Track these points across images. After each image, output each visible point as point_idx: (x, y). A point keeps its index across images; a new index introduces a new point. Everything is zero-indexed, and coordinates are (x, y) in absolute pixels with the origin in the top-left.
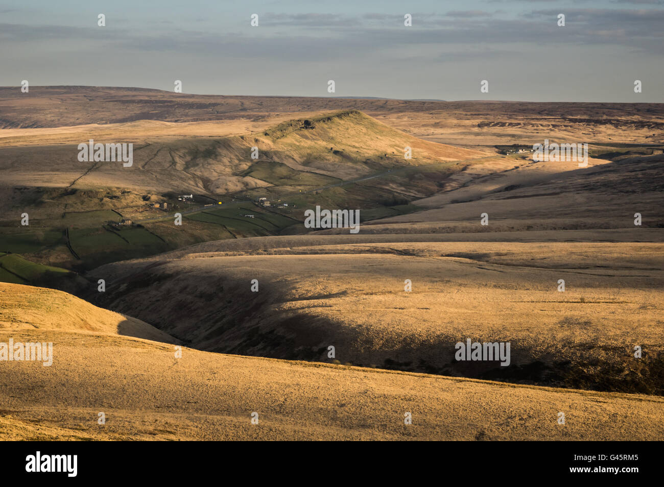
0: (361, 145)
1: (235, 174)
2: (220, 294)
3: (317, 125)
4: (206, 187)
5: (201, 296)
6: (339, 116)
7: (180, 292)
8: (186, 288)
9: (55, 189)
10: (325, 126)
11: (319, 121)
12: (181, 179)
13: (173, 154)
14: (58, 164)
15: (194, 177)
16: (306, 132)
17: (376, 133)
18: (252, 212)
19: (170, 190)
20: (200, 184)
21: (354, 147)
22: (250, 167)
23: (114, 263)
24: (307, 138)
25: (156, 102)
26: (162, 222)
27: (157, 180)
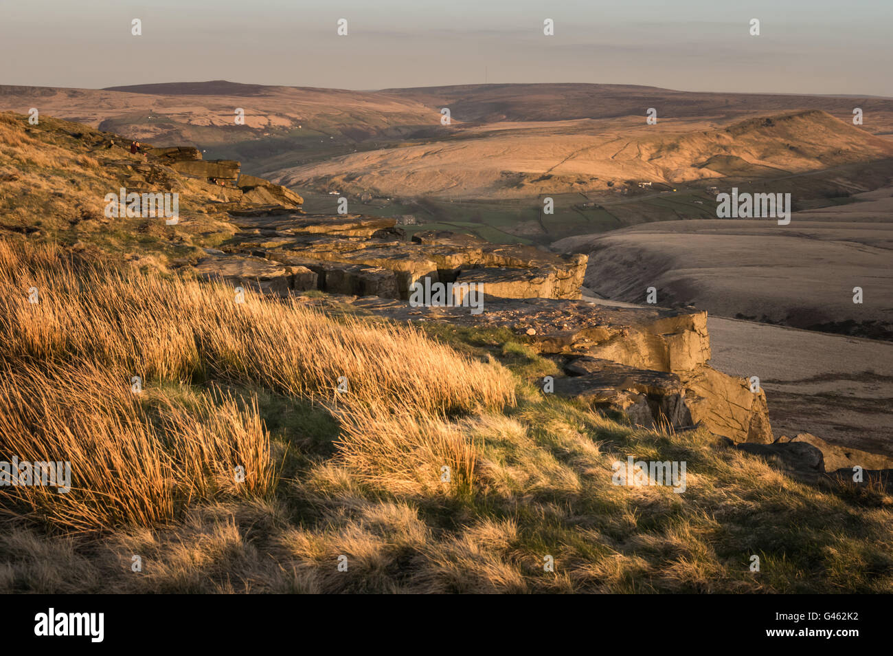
0: (818, 142)
1: (693, 166)
2: (639, 263)
3: (778, 123)
4: (665, 176)
5: (625, 263)
6: (801, 115)
7: (610, 259)
8: (614, 257)
9: (534, 174)
10: (786, 124)
11: (780, 119)
12: (645, 168)
13: (640, 146)
14: (541, 153)
15: (656, 167)
16: (766, 129)
17: (834, 131)
18: (701, 198)
19: (633, 178)
20: (661, 174)
21: (810, 143)
22: (709, 160)
23: (573, 237)
24: (766, 134)
25: (649, 99)
26: (621, 204)
27: (623, 169)
